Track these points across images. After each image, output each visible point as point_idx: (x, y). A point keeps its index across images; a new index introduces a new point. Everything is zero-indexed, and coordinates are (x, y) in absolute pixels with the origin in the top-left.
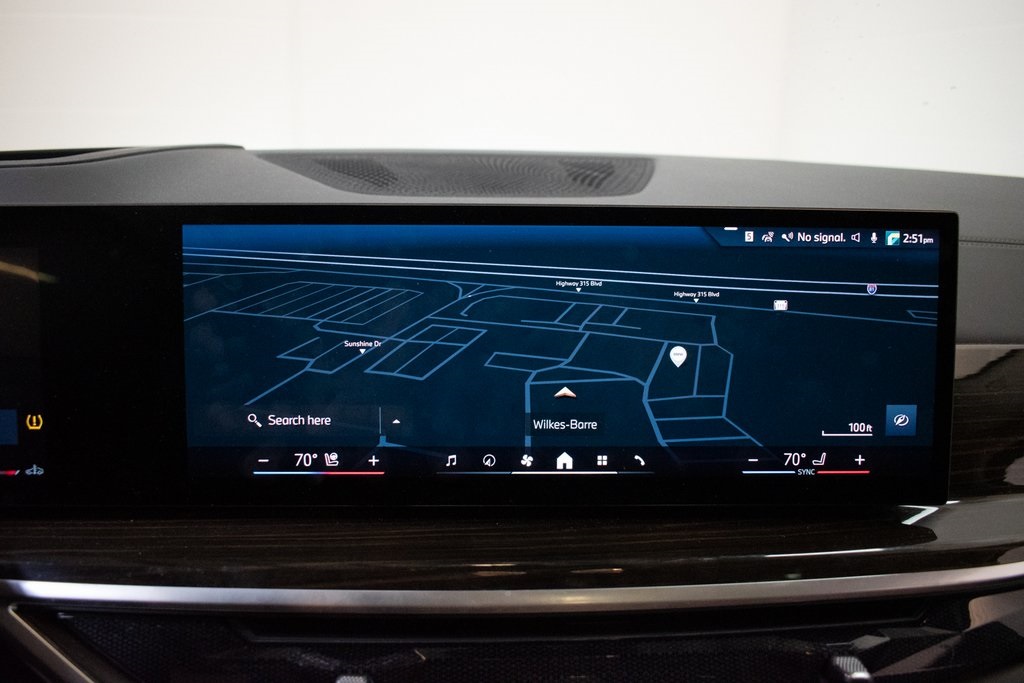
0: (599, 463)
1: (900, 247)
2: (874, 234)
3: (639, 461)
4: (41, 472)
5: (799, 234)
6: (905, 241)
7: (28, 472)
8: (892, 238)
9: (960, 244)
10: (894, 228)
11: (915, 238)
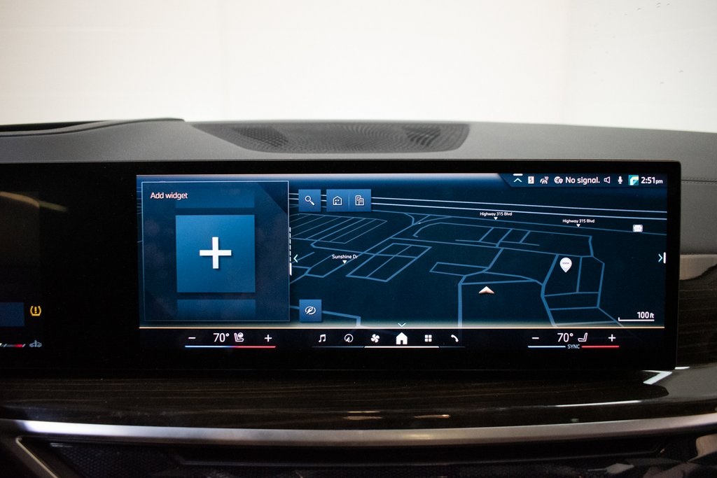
0: (426, 340)
1: (639, 186)
2: (620, 178)
3: (454, 339)
4: (40, 346)
5: (567, 178)
6: (642, 182)
7: (31, 345)
8: (633, 180)
9: (682, 183)
10: (634, 173)
11: (649, 180)
